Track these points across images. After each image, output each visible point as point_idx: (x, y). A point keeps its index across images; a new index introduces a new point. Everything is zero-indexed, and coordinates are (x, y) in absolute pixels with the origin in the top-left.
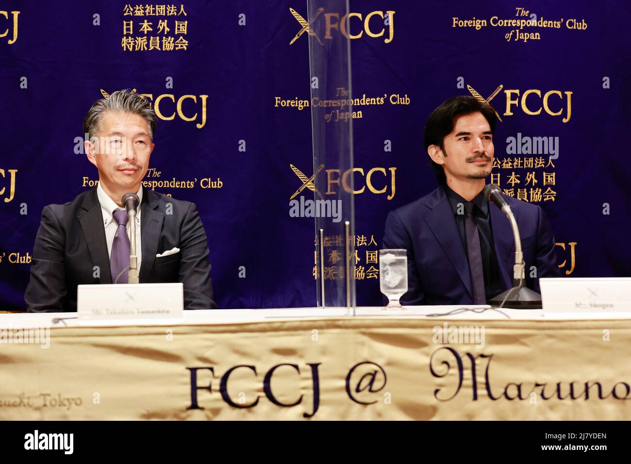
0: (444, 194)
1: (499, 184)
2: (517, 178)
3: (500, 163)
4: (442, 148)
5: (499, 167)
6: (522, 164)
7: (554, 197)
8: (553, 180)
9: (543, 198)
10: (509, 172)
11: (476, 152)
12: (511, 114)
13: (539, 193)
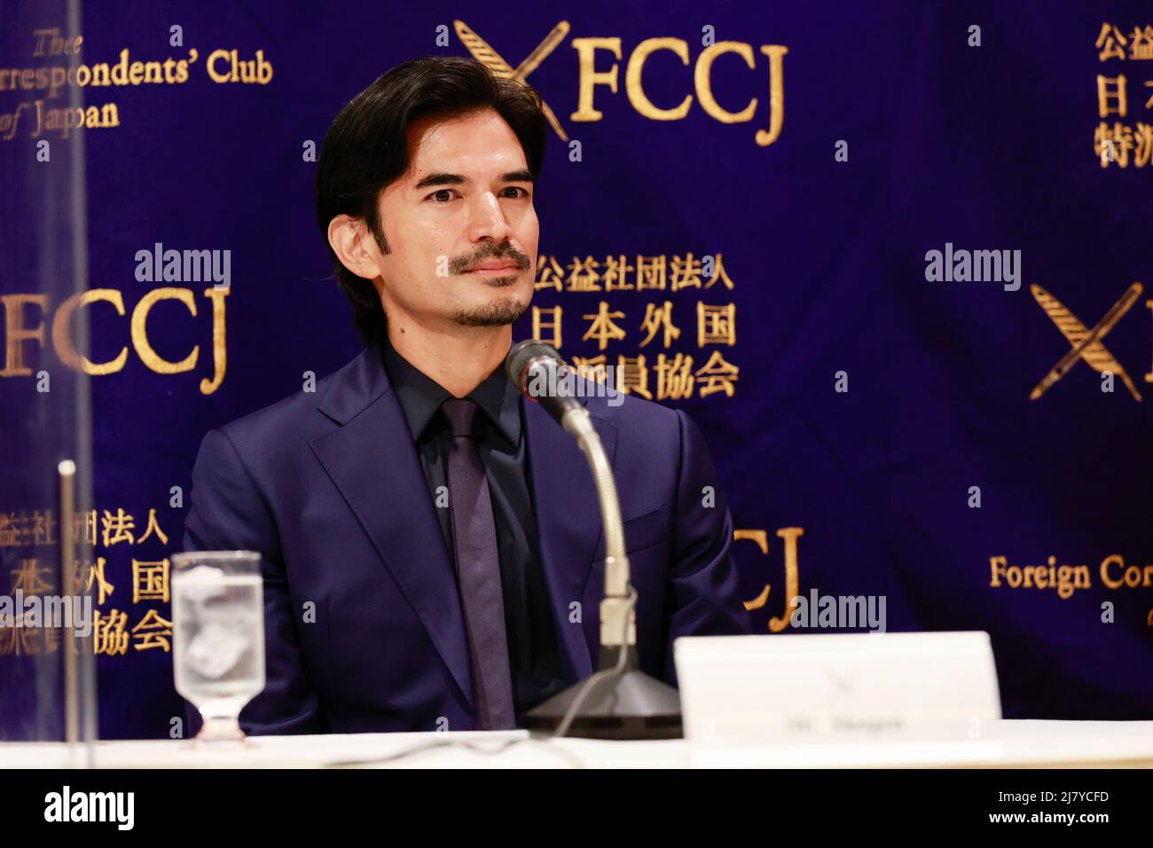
0: (382, 372)
1: (558, 342)
2: (616, 321)
3: (560, 272)
4: (374, 225)
5: (559, 286)
6: (631, 278)
7: (732, 382)
8: (727, 327)
9: (697, 386)
10: (588, 302)
11: (482, 238)
12: (596, 116)
13: (686, 370)
